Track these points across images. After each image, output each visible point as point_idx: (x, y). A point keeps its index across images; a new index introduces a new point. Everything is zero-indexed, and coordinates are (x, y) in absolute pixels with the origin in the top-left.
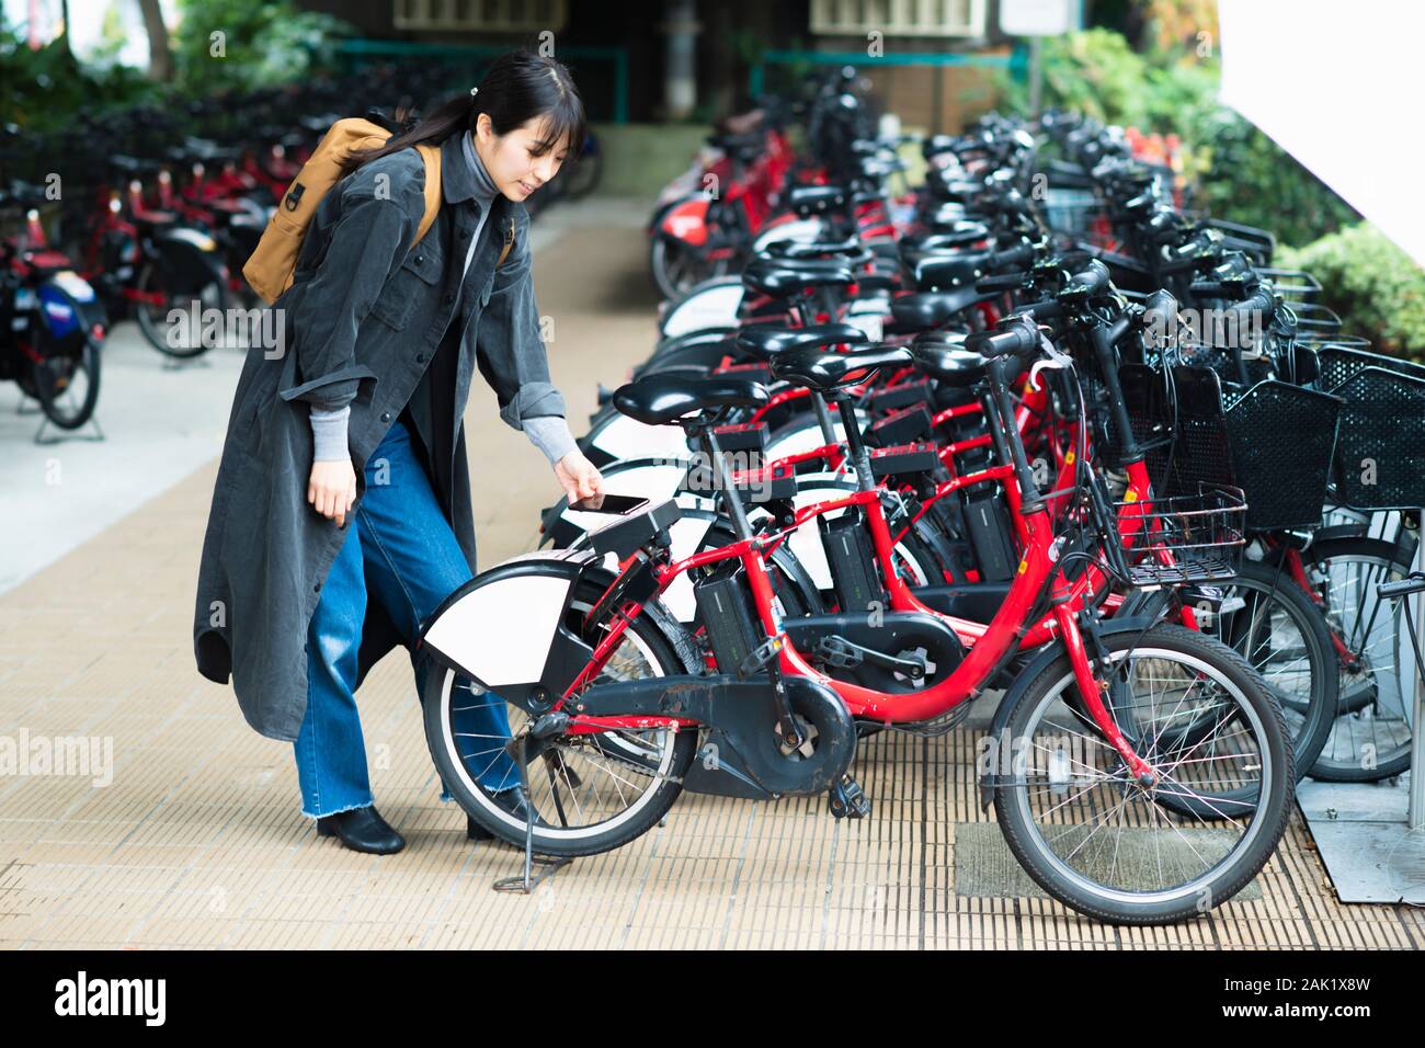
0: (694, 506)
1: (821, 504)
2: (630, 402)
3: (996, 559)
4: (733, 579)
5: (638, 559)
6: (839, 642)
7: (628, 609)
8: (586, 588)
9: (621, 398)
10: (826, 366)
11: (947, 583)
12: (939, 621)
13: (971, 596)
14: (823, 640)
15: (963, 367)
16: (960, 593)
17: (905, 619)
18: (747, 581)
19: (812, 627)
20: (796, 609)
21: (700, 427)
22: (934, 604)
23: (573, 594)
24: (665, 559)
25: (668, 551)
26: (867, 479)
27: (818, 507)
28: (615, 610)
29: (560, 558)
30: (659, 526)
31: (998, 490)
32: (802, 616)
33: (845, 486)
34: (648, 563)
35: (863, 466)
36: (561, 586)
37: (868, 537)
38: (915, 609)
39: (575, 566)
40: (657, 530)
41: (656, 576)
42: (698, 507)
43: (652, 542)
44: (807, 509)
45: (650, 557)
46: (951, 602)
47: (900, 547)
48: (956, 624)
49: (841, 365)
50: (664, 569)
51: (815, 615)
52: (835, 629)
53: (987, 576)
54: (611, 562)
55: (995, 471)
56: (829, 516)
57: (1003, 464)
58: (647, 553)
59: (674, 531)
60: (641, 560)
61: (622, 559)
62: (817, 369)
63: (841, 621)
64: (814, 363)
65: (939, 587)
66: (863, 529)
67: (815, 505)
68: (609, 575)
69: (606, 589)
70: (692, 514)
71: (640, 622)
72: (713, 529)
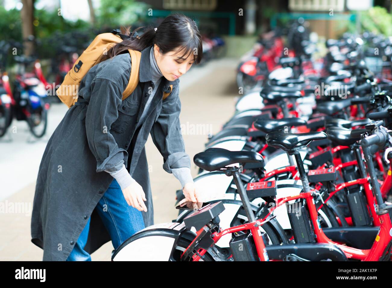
0: (233, 199)
1: (287, 198)
2: (201, 161)
3: (360, 217)
4: (247, 239)
5: (204, 230)
6: (294, 258)
7: (201, 251)
8: (182, 241)
9: (198, 159)
10: (290, 140)
11: (340, 225)
12: (337, 247)
13: (350, 232)
14: (288, 257)
15: (347, 138)
16: (345, 231)
17: (322, 247)
18: (252, 240)
19: (283, 250)
20: (276, 241)
21: (232, 172)
22: (336, 238)
23: (177, 243)
24: (217, 229)
25: (218, 226)
26: (307, 187)
27: (286, 199)
28: (195, 251)
29: (171, 228)
31: (361, 188)
32: (279, 245)
33: (298, 186)
34: (209, 232)
35: (305, 182)
36: (171, 241)
37: (307, 211)
38: (327, 242)
39: (176, 232)
40: (213, 217)
41: (212, 237)
42: (235, 199)
43: (212, 222)
44: (281, 200)
45: (210, 229)
46: (341, 235)
47: (320, 211)
48: (344, 248)
49: (296, 139)
50: (216, 234)
51: (286, 244)
52: (292, 251)
53: (356, 224)
54: (193, 230)
55: (360, 181)
56: (291, 202)
57: (363, 177)
58: (209, 227)
59: (221, 216)
60: (206, 231)
61: (197, 230)
62: (286, 141)
63: (295, 247)
64: (284, 139)
65: (336, 228)
66: (305, 209)
67: (285, 198)
68: (193, 236)
69: (191, 242)
70: (232, 202)
71: (206, 256)
72: (242, 208)
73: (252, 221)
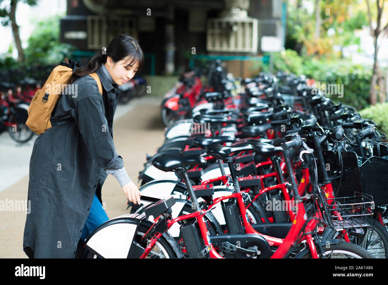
0: (179, 198)
1: (222, 197)
2: (158, 164)
3: (279, 215)
4: (193, 225)
5: (160, 218)
6: (228, 244)
7: (157, 235)
8: (142, 227)
9: (155, 162)
10: (224, 151)
11: (263, 223)
12: (261, 237)
13: (271, 227)
14: (223, 244)
15: (269, 151)
16: (267, 226)
17: (250, 236)
18: (198, 226)
19: (219, 239)
20: (213, 233)
21: (182, 172)
22: (260, 231)
23: (138, 230)
24: (170, 218)
25: (171, 215)
26: (238, 189)
27: (221, 198)
28: (152, 235)
29: (134, 217)
30: (168, 207)
31: (280, 192)
32: (215, 235)
33: (229, 190)
34: (164, 219)
35: (236, 184)
36: (134, 227)
37: (238, 208)
38: (254, 233)
39: (138, 220)
40: (167, 208)
41: (167, 224)
42: (181, 198)
43: (166, 212)
44: (217, 199)
45: (165, 217)
46: (264, 229)
47: (247, 211)
48: (267, 238)
49: (229, 150)
50: (169, 221)
51: (220, 235)
52: (226, 240)
53: (276, 220)
54: (151, 219)
55: (279, 185)
56: (224, 201)
57: (281, 183)
58: (163, 215)
59: (173, 208)
60: (162, 218)
61: (155, 218)
62: (221, 152)
63: (229, 237)
64: (220, 150)
65: (260, 224)
66: (236, 206)
67: (220, 198)
68: (151, 223)
69: (150, 228)
70: (178, 201)
71: (161, 239)
72: (186, 205)
73: (197, 211)
